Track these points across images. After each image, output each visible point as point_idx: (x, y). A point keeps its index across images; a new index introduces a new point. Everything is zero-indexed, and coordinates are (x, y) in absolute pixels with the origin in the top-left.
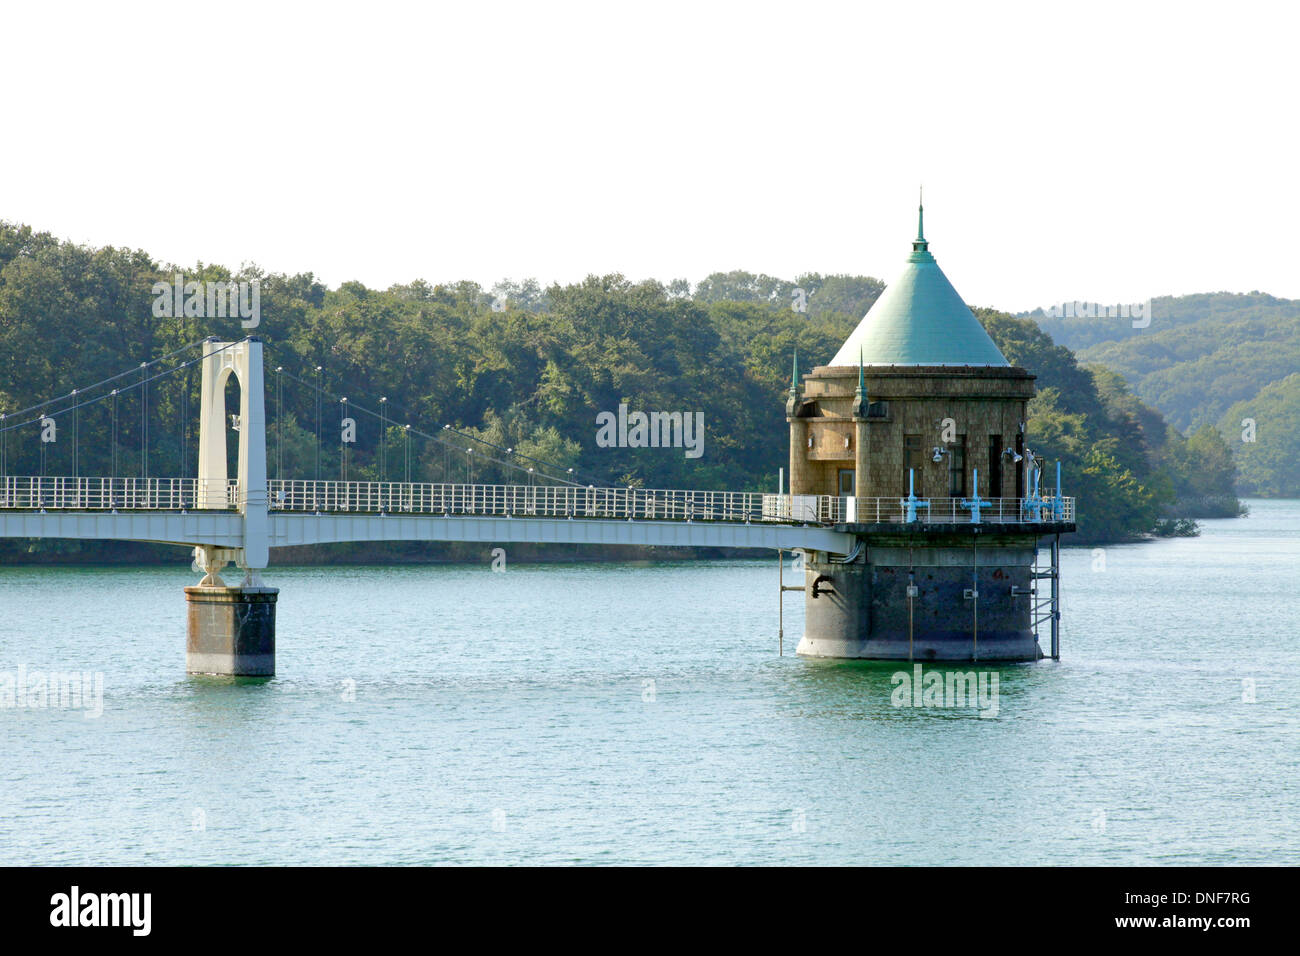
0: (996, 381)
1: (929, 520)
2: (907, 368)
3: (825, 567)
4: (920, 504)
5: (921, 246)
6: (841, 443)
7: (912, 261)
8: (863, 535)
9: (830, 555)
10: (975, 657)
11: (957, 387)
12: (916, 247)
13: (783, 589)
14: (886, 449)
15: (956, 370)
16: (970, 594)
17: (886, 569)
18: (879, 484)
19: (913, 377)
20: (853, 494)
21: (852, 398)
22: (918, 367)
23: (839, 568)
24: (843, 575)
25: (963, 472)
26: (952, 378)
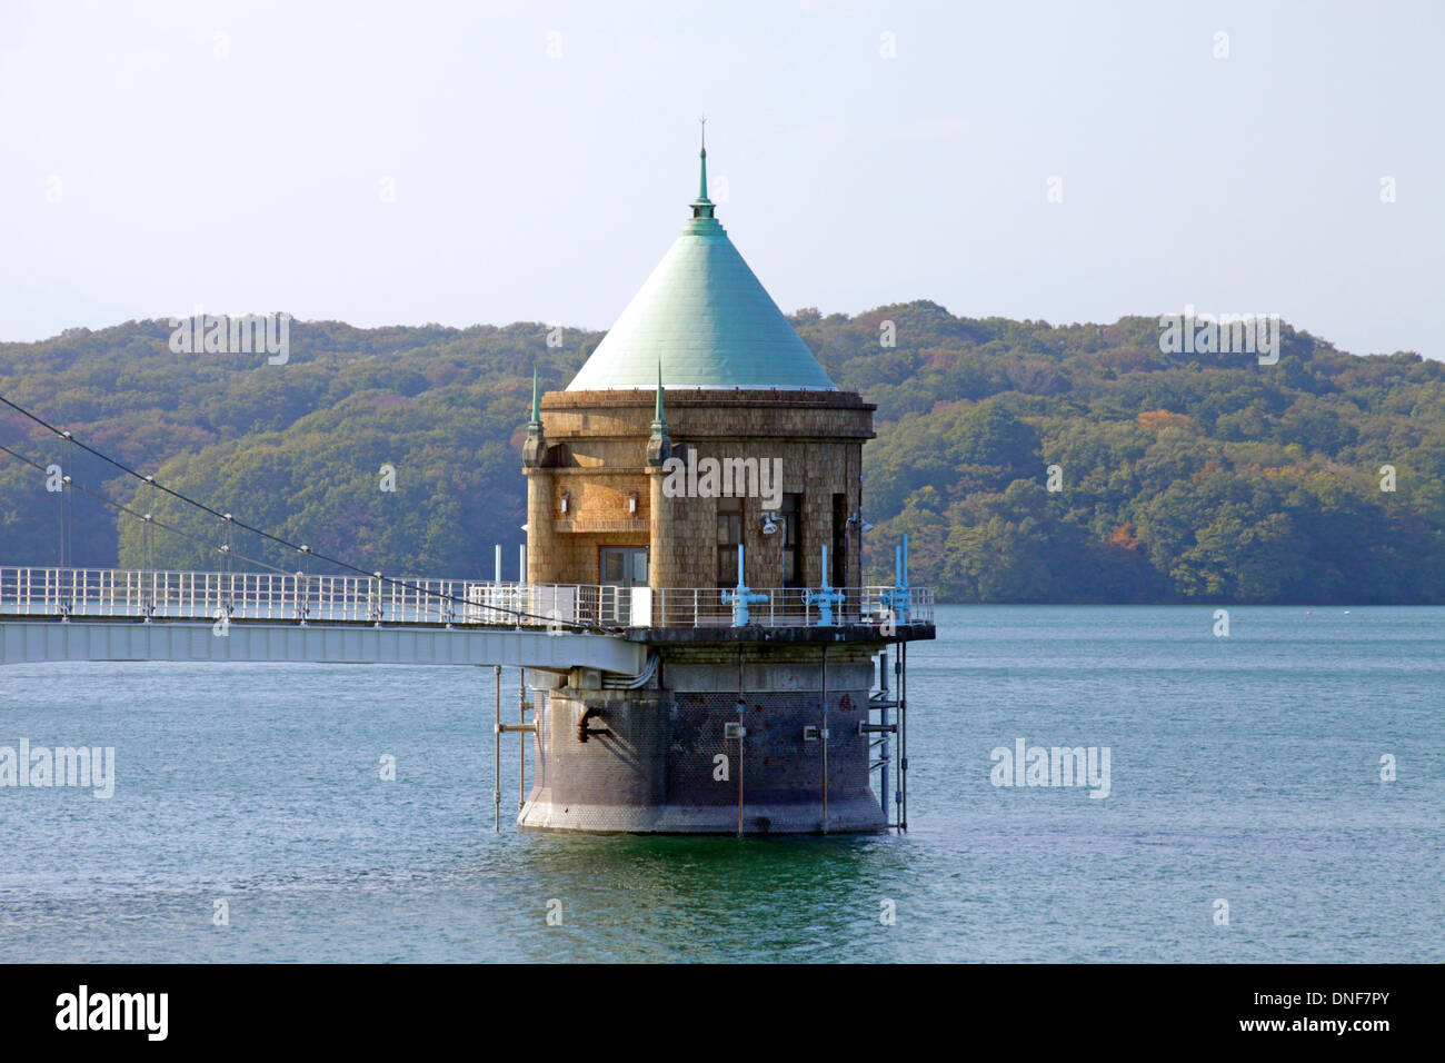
0: (844, 413)
1: (772, 621)
2: (722, 393)
3: (593, 696)
4: (753, 598)
5: (704, 210)
6: (621, 504)
7: (696, 233)
8: (658, 646)
9: (605, 674)
10: (826, 828)
11: (795, 421)
12: (697, 211)
13: (502, 729)
14: (692, 516)
15: (791, 395)
16: (817, 734)
17: (693, 697)
18: (684, 567)
19: (734, 407)
20: (645, 584)
21: (646, 437)
22: (737, 391)
23: (620, 696)
24: (625, 708)
25: (797, 548)
26: (789, 408)
